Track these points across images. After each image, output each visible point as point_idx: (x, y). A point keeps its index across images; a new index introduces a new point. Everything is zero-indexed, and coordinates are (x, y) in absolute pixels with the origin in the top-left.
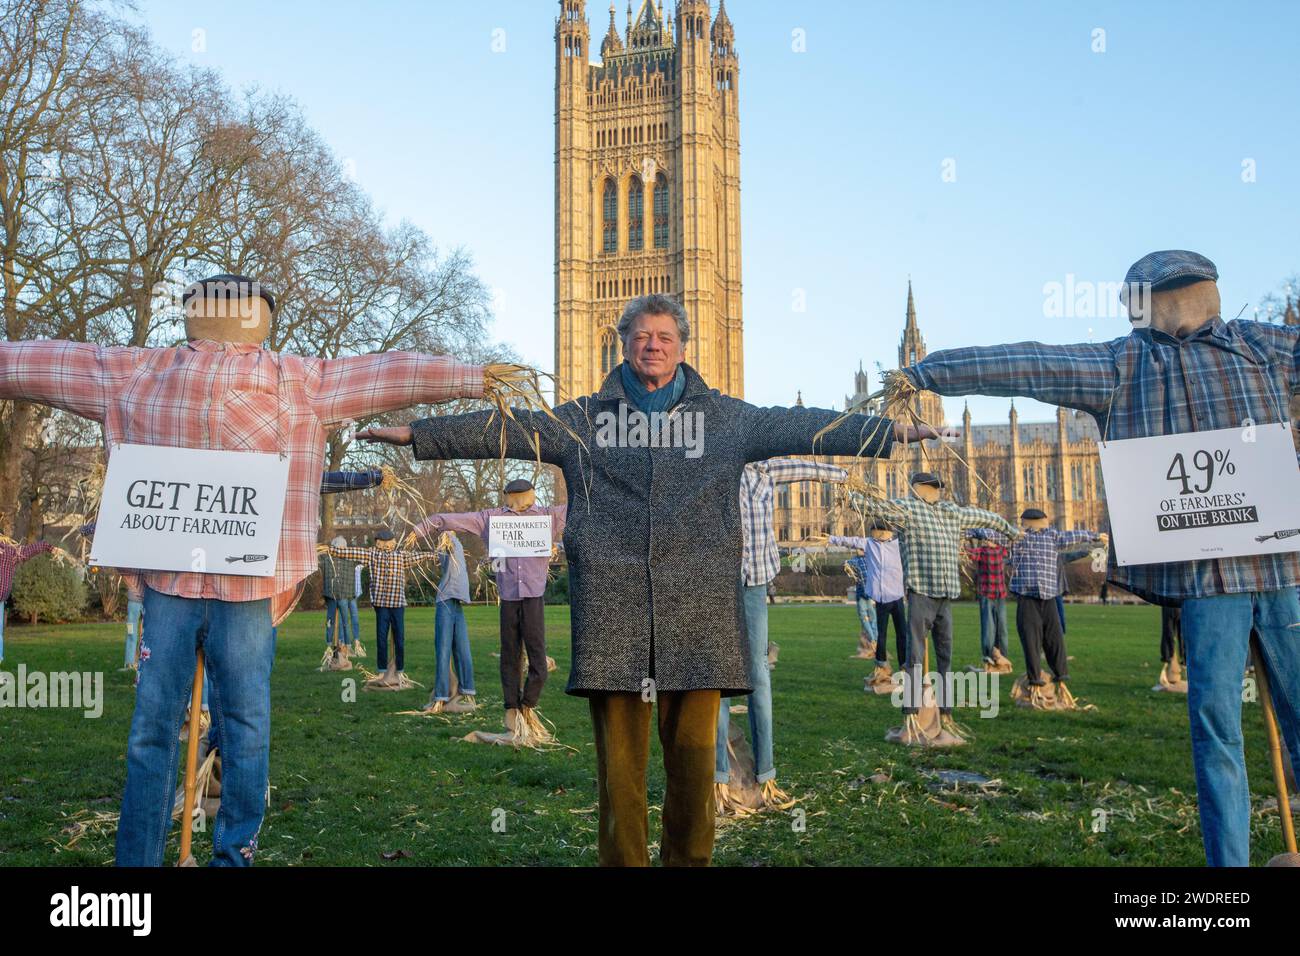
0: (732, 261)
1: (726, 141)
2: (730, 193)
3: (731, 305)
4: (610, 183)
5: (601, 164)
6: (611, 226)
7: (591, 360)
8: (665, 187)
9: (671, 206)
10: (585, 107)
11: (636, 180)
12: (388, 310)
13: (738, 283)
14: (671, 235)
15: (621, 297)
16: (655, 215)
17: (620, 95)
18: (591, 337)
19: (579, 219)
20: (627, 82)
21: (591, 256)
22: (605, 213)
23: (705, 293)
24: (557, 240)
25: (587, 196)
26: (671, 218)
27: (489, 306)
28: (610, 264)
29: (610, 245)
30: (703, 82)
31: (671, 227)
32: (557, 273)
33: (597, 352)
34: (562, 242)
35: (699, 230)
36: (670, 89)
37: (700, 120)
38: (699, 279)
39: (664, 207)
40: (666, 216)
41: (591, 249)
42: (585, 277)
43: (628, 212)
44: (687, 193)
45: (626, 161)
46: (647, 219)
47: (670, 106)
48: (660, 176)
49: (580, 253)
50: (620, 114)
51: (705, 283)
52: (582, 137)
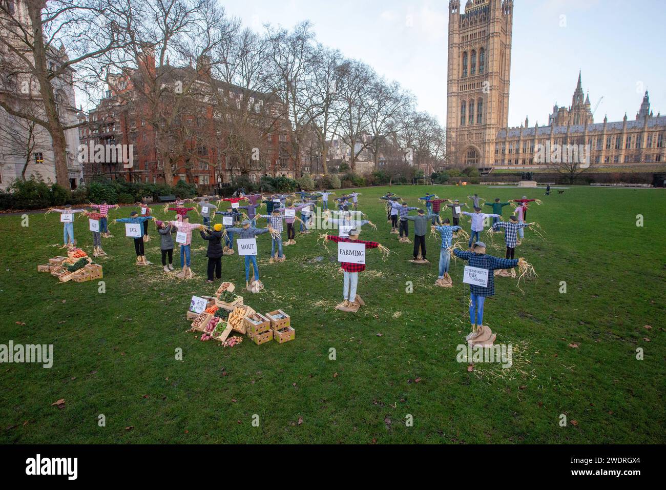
1: (507, 32)
3: (505, 89)
4: (465, 53)
5: (462, 47)
6: (465, 67)
7: (457, 110)
8: (484, 52)
9: (485, 59)
10: (458, 29)
11: (473, 51)
13: (508, 81)
14: (485, 68)
15: (468, 90)
16: (480, 62)
17: (470, 23)
18: (457, 103)
19: (455, 66)
20: (472, 18)
21: (459, 78)
22: (463, 64)
23: (495, 86)
24: (448, 74)
25: (457, 59)
26: (485, 62)
28: (465, 80)
29: (464, 74)
30: (499, 13)
31: (485, 66)
32: (448, 84)
33: (460, 108)
34: (450, 74)
35: (494, 65)
37: (496, 28)
39: (483, 59)
40: (483, 62)
41: (459, 76)
42: (456, 85)
43: (471, 62)
44: (491, 54)
45: (471, 45)
46: (477, 64)
47: (486, 24)
48: (482, 49)
49: (456, 77)
50: (469, 29)
51: (496, 83)
52: (457, 39)
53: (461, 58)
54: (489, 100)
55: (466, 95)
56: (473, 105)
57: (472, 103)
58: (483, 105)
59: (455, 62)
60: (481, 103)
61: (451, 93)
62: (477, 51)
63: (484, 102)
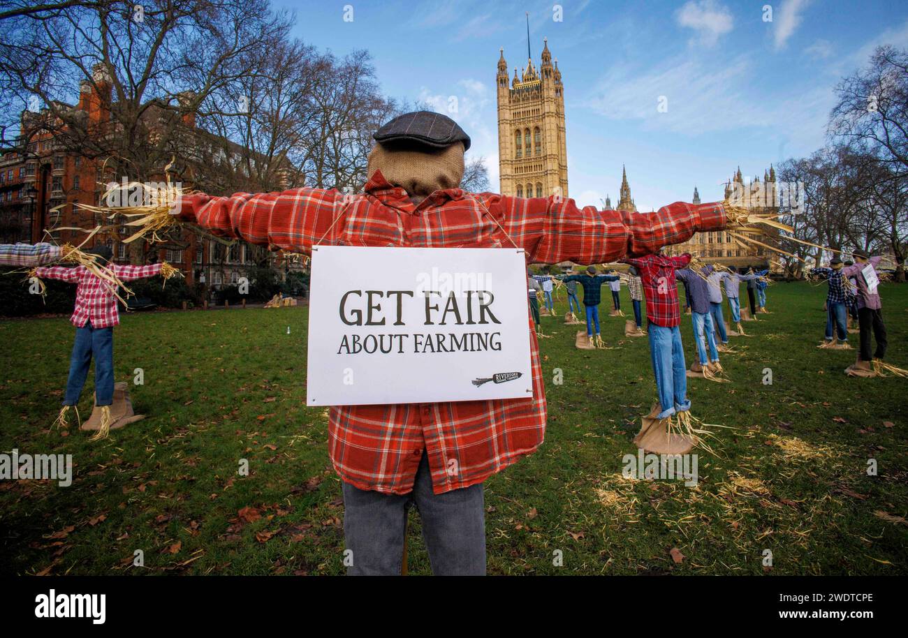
0: (563, 158)
1: (559, 115)
2: (562, 134)
3: (564, 174)
4: (518, 131)
5: (514, 124)
6: (519, 147)
8: (539, 132)
9: (542, 139)
10: (508, 104)
11: (527, 129)
13: (566, 166)
14: (542, 149)
15: (524, 173)
16: (535, 142)
17: (521, 100)
18: (512, 188)
19: (508, 145)
20: (523, 95)
21: (512, 159)
22: (516, 143)
23: (555, 170)
24: (500, 153)
25: (510, 137)
28: (520, 161)
29: (518, 154)
30: (552, 93)
31: (542, 146)
32: (500, 165)
34: (502, 153)
35: (551, 148)
36: (540, 96)
37: (551, 107)
38: (552, 165)
39: (539, 139)
40: (540, 143)
42: (510, 166)
43: (525, 142)
44: (548, 133)
45: (524, 123)
46: (533, 145)
47: (540, 103)
48: (537, 128)
49: (508, 157)
50: (521, 106)
51: (556, 167)
52: (508, 115)
53: (513, 137)
55: (522, 178)
56: (531, 190)
57: (529, 189)
59: (508, 139)
60: (541, 189)
61: (505, 176)
62: (532, 130)
63: (544, 187)
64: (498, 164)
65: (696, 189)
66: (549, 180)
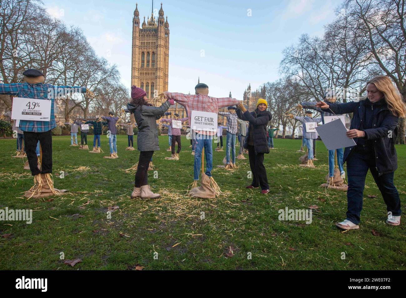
0: (167, 71)
1: (167, 47)
2: (167, 57)
3: (166, 79)
4: (143, 53)
5: (141, 49)
6: (143, 61)
8: (154, 55)
10: (138, 37)
11: (148, 53)
12: (99, 75)
13: (168, 75)
14: (155, 64)
15: (145, 76)
17: (146, 35)
18: (138, 83)
19: (137, 60)
20: (147, 33)
21: (139, 67)
22: (142, 59)
23: (161, 76)
24: (132, 64)
25: (138, 55)
26: (155, 61)
27: (120, 76)
28: (143, 69)
29: (143, 66)
30: (163, 35)
32: (132, 70)
34: (133, 64)
35: (161, 64)
36: (156, 36)
37: (162, 42)
38: (160, 74)
39: (154, 59)
40: (154, 61)
41: (139, 66)
42: (138, 71)
43: (147, 59)
44: (159, 56)
45: (147, 49)
46: (151, 61)
47: (156, 39)
48: (153, 52)
49: (137, 66)
50: (146, 39)
51: (162, 74)
52: (138, 43)
53: (140, 56)
54: (158, 84)
55: (144, 79)
56: (148, 86)
58: (155, 87)
60: (153, 86)
61: (134, 76)
62: (151, 53)
63: (155, 85)
64: (131, 69)
65: (230, 93)
66: (158, 81)
